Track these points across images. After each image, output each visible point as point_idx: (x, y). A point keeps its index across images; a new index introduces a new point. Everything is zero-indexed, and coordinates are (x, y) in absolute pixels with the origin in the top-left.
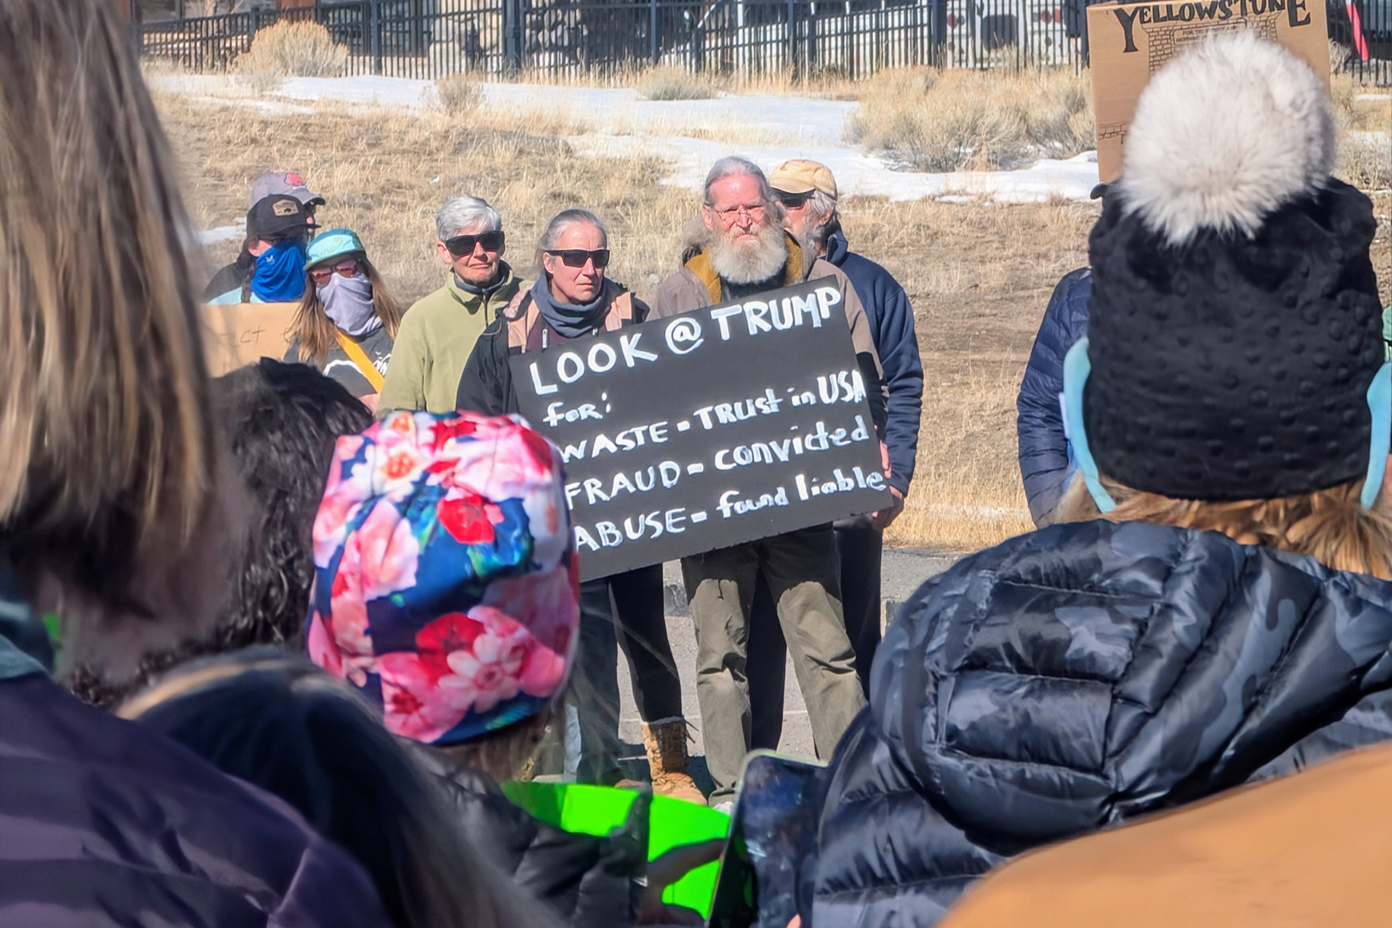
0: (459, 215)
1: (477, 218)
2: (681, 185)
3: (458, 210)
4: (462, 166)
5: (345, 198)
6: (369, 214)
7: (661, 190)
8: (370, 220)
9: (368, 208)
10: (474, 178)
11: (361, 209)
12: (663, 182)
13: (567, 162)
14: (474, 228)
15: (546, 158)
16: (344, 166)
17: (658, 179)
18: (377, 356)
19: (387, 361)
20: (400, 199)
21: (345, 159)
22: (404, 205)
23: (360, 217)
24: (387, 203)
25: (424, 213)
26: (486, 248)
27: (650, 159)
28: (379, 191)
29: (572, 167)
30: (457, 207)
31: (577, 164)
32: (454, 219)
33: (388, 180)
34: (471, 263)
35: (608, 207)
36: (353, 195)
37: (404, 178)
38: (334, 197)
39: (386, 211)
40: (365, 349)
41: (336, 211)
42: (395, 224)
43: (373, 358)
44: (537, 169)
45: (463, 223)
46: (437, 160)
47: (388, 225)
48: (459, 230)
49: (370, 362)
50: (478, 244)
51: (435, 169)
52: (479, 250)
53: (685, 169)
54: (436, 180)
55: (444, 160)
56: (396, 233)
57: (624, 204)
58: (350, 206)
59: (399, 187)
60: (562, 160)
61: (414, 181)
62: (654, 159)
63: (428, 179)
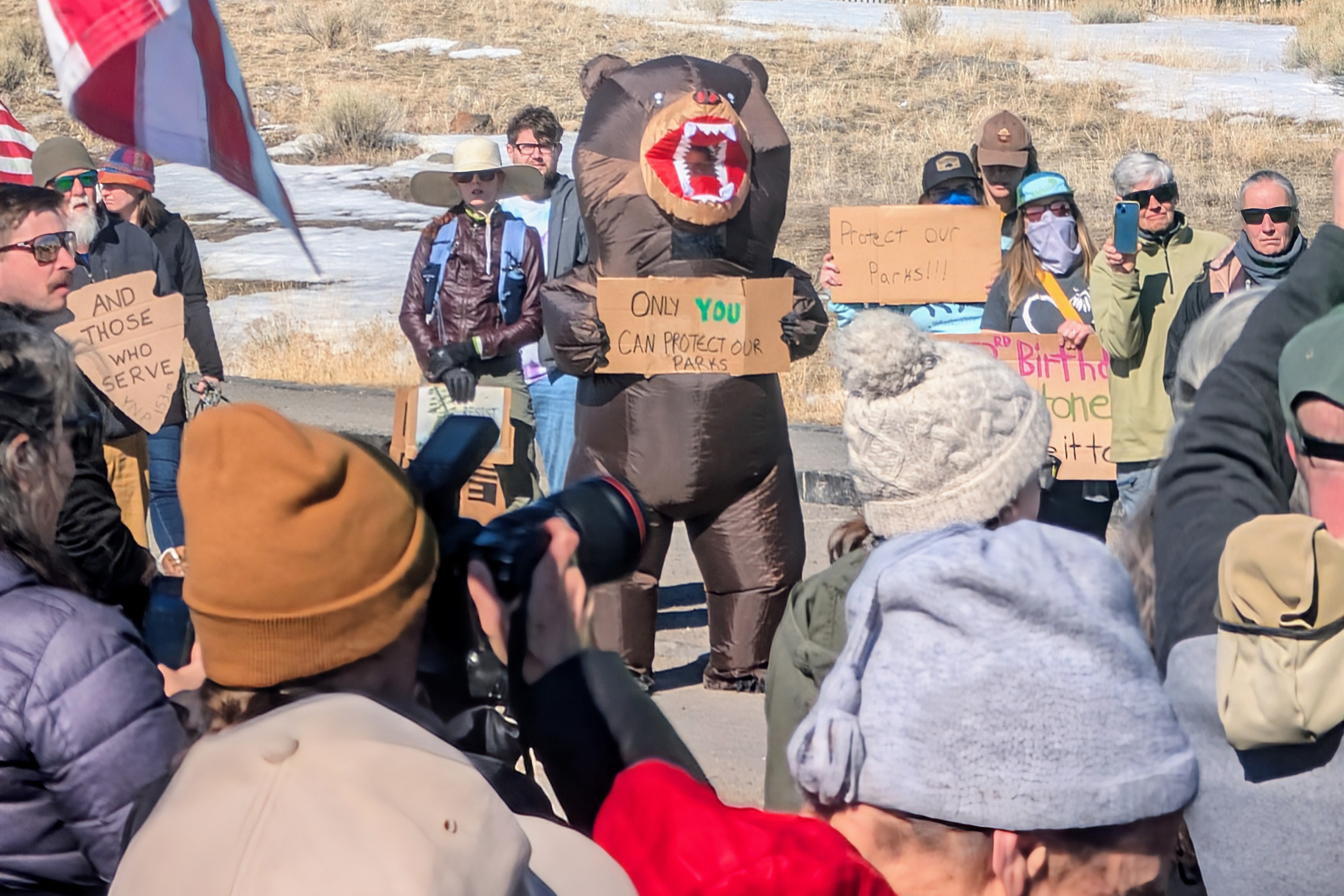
0: (1132, 172)
1: (1149, 172)
2: (1142, 108)
3: (1133, 167)
4: (928, 91)
5: (821, 122)
6: (845, 138)
7: (1122, 114)
8: (846, 143)
9: (842, 131)
10: (940, 102)
11: (836, 132)
12: (1123, 106)
13: (1028, 86)
14: (1146, 182)
15: (1007, 83)
16: (815, 90)
17: (1116, 102)
18: (1074, 293)
19: (1083, 297)
20: (872, 123)
21: (815, 84)
22: (877, 128)
23: (836, 140)
24: (861, 126)
25: (898, 135)
26: (1160, 200)
27: (1108, 85)
28: (851, 115)
29: (1033, 91)
30: (1131, 164)
31: (1039, 89)
32: (1128, 176)
33: (858, 104)
34: (1147, 215)
35: (1073, 130)
36: (827, 119)
37: (874, 102)
38: (809, 120)
39: (860, 134)
40: (1062, 286)
41: (812, 134)
42: (870, 147)
43: (1069, 294)
44: (1000, 94)
45: (1137, 178)
46: (904, 85)
47: (865, 149)
48: (1133, 185)
49: (1066, 298)
50: (1152, 197)
51: (902, 93)
52: (1153, 202)
53: (1142, 94)
54: (904, 104)
55: (910, 84)
56: (873, 155)
57: (1088, 128)
58: (825, 130)
59: (869, 111)
60: (1023, 86)
61: (883, 105)
62: (1111, 84)
63: (895, 103)
